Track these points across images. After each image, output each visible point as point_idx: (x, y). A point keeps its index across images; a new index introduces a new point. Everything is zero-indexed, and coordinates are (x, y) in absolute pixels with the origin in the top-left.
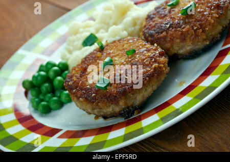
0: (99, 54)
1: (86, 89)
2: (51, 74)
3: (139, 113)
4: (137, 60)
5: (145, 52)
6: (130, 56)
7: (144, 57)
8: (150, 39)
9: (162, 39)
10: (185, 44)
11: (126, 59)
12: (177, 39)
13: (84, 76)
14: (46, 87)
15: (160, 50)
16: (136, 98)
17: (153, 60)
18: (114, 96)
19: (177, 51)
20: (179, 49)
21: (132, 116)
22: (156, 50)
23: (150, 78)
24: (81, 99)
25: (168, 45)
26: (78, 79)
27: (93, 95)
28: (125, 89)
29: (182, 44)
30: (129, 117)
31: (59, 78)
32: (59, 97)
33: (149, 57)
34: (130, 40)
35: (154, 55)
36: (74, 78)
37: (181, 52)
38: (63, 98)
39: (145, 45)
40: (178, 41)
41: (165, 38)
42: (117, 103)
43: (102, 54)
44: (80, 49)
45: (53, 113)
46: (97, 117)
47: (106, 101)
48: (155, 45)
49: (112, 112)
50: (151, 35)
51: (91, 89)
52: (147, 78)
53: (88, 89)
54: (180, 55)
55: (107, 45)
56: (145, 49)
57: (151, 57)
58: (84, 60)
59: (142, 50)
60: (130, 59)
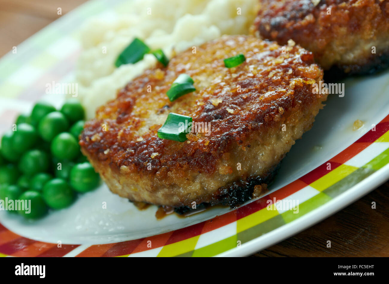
0: (159, 73)
1: (134, 145)
2: (46, 129)
3: (264, 191)
4: (251, 75)
5: (269, 58)
6: (234, 69)
7: (269, 68)
8: (275, 34)
9: (305, 31)
10: (359, 36)
11: (226, 76)
12: (340, 26)
13: (126, 120)
14: (36, 160)
15: (302, 51)
16: (255, 157)
17: (290, 71)
18: (204, 153)
19: (341, 56)
20: (347, 51)
21: (247, 200)
22: (293, 52)
23: (286, 109)
24: (124, 167)
25: (320, 42)
26: (112, 127)
27: (155, 154)
28: (230, 135)
29: (352, 38)
30: (240, 202)
31: (65, 136)
32: (68, 179)
33: (279, 66)
34: (227, 40)
35: (291, 63)
36: (105, 127)
37: (351, 57)
38: (78, 181)
39: (266, 46)
40: (343, 30)
41: (311, 26)
42: (212, 171)
43: (166, 74)
44: (110, 73)
45: (53, 216)
46: (162, 213)
47: (185, 167)
48: (291, 42)
49: (200, 192)
50: (278, 27)
51: (147, 143)
52: (281, 109)
53: (140, 144)
54: (348, 64)
55: (175, 57)
56: (268, 53)
57: (284, 67)
58: (123, 91)
59: (260, 56)
60: (234, 76)
